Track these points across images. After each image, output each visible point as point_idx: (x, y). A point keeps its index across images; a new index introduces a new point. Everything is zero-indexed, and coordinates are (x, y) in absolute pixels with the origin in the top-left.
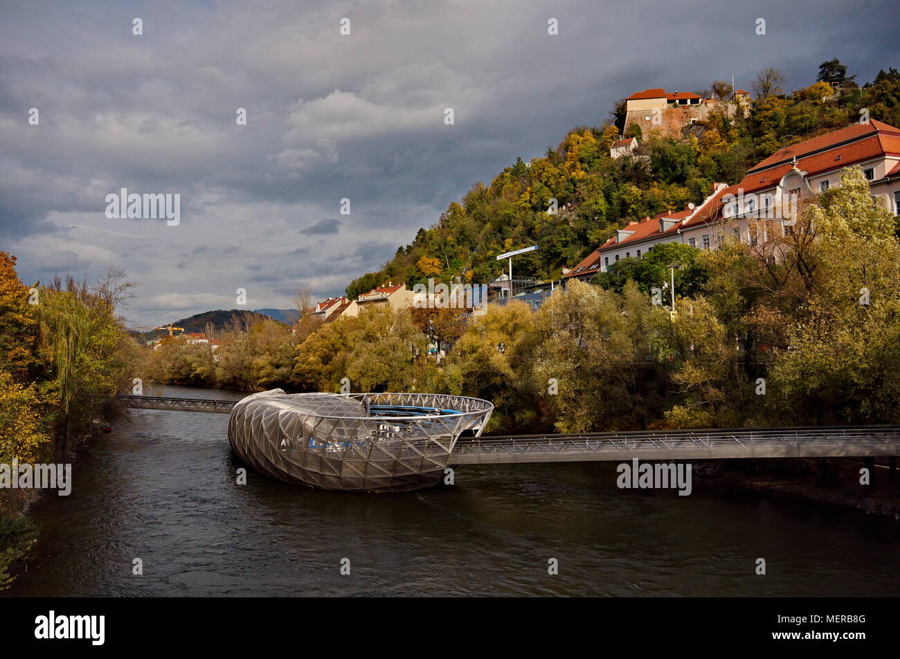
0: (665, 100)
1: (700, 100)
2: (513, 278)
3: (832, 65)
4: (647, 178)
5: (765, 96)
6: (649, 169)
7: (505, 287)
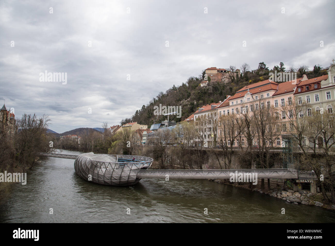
0: (217, 70)
1: (227, 71)
2: (169, 121)
3: (262, 64)
4: (211, 93)
5: (244, 71)
6: (212, 90)
7: (166, 124)
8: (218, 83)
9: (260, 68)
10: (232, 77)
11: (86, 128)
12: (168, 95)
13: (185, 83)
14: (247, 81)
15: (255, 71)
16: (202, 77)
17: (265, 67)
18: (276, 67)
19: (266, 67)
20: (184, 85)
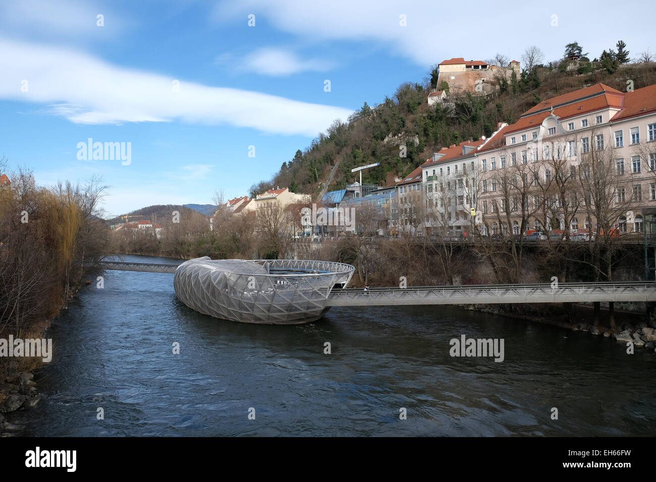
0: (464, 65)
1: (488, 66)
2: (362, 185)
3: (573, 46)
4: (453, 118)
5: (531, 65)
6: (454, 112)
7: (357, 191)
8: (469, 96)
9: (569, 57)
10: (500, 80)
11: (166, 206)
12: (351, 126)
13: (390, 97)
14: (536, 87)
15: (556, 64)
16: (430, 81)
17: (579, 53)
18: (608, 52)
19: (582, 53)
20: (388, 102)
